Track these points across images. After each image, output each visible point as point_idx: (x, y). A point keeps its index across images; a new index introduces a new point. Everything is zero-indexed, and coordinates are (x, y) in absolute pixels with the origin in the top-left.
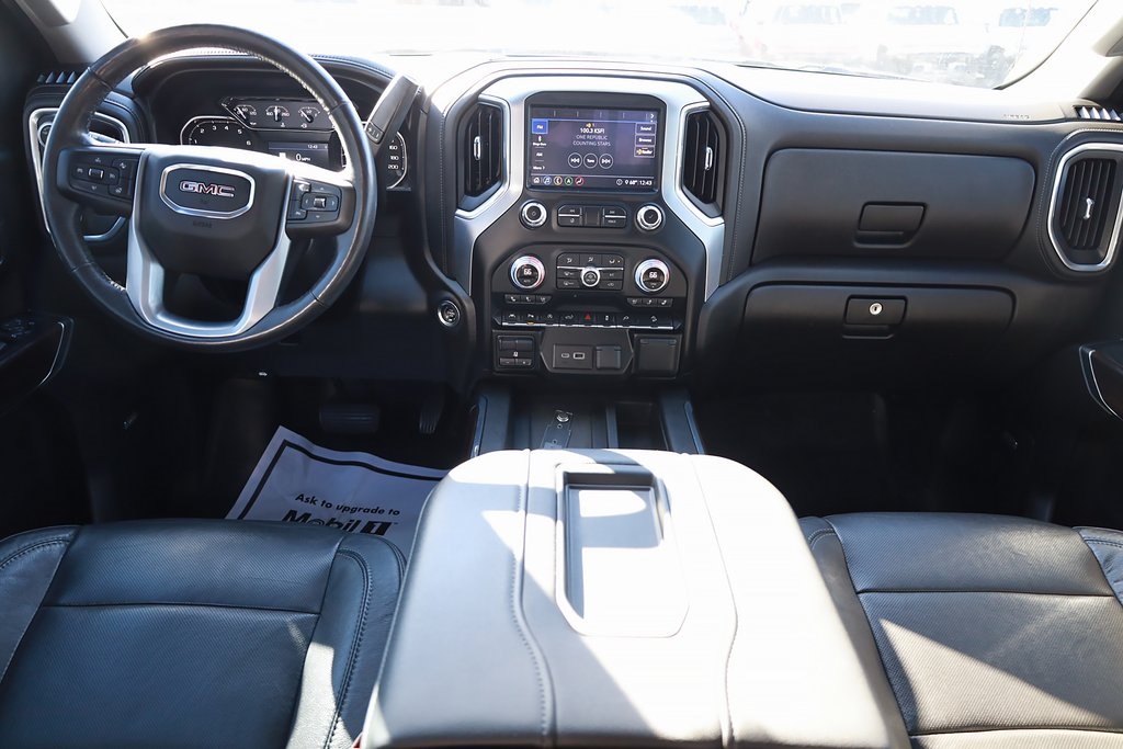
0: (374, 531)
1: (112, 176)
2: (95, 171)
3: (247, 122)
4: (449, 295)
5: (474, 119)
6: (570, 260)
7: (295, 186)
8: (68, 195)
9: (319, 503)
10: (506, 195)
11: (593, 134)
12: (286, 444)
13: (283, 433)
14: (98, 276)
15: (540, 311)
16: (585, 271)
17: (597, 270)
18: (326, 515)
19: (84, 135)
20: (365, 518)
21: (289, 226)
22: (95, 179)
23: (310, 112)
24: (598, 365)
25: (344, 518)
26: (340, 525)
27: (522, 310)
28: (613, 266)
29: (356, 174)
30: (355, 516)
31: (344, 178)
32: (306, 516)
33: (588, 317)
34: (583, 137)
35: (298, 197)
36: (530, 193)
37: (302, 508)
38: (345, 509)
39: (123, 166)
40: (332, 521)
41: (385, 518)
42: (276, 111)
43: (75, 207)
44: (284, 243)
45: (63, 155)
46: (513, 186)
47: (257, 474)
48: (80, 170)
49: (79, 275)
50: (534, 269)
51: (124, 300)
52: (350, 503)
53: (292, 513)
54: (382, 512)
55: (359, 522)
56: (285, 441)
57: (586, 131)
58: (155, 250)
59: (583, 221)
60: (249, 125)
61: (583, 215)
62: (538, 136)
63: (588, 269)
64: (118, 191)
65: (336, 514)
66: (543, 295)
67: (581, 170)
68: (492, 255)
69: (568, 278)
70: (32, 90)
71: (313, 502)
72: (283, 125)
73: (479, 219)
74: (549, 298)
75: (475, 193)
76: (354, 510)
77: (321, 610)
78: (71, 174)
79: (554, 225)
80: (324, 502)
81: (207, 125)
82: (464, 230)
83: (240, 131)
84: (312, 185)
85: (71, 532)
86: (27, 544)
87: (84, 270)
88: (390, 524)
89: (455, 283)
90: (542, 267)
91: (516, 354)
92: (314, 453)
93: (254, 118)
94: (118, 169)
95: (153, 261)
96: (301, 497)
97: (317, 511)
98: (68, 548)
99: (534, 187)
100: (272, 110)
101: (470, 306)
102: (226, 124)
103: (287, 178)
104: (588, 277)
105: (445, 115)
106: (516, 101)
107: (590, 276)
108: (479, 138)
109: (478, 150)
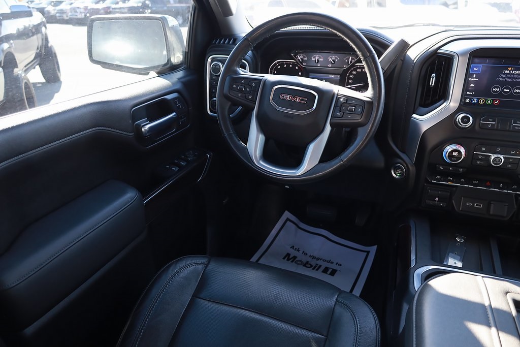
0: (328, 273)
1: (248, 89)
2: (241, 87)
3: (301, 63)
4: (400, 161)
5: (433, 64)
6: (484, 149)
7: (338, 99)
8: (227, 97)
9: (301, 252)
10: (447, 108)
11: (512, 74)
12: (288, 220)
13: (287, 214)
14: (235, 138)
15: (457, 177)
16: (493, 157)
17: (502, 157)
18: (305, 259)
19: (238, 69)
20: (325, 265)
21: (332, 121)
22: (240, 91)
23: (334, 58)
24: (491, 212)
25: (313, 262)
26: (311, 266)
27: (445, 175)
28: (513, 155)
29: (374, 94)
30: (320, 262)
31: (366, 95)
32: (295, 257)
33: (488, 183)
34: (504, 76)
35: (339, 105)
36: (463, 108)
37: (293, 253)
38: (314, 257)
39: (254, 85)
40: (307, 262)
41: (334, 267)
42: (317, 58)
43: (229, 103)
44: (328, 129)
45: (228, 78)
46: (452, 103)
47: (274, 232)
48: (234, 86)
49: (227, 137)
50: (459, 152)
51: (245, 152)
52: (316, 254)
53: (288, 255)
54: (332, 263)
55: (320, 266)
56: (288, 218)
57: (507, 72)
58: (262, 128)
59: (497, 126)
60: (303, 65)
61: (498, 123)
62: (474, 74)
63: (495, 156)
64: (250, 97)
65: (309, 259)
66: (461, 168)
67: (499, 95)
68: (432, 142)
69: (480, 160)
70: (210, 47)
71: (298, 251)
72: (319, 65)
73: (426, 121)
74: (466, 169)
75: (426, 106)
76: (318, 259)
77: (328, 334)
78: (231, 88)
79: (477, 127)
80: (303, 252)
81: (282, 64)
82: (416, 126)
83: (297, 68)
84: (348, 98)
85: (207, 260)
86: (189, 263)
87: (230, 135)
88: (337, 270)
89: (405, 155)
90: (464, 151)
91: (437, 199)
92: (300, 226)
93: (305, 61)
94: (251, 86)
95: (261, 133)
96: (293, 247)
97: (300, 256)
98: (206, 267)
99: (466, 104)
100: (315, 57)
101: (412, 169)
102: (291, 64)
103: (334, 94)
104: (495, 160)
105: (415, 61)
106: (463, 54)
107: (497, 160)
108: (434, 75)
109: (432, 82)
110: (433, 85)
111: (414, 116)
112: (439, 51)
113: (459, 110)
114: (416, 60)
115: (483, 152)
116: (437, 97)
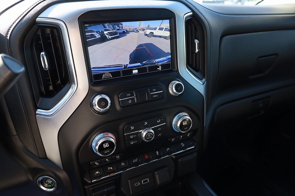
16: (144, 134)
17: (152, 130)
24: (159, 183)
36: (95, 88)
46: (81, 85)
50: (111, 143)
59: (137, 100)
61: (137, 96)
63: (146, 132)
66: (117, 154)
69: (132, 140)
79: (117, 107)
104: (147, 136)
105: (8, 38)
106: (69, 19)
107: (149, 135)
108: (43, 53)
109: (45, 62)
110: (47, 67)
111: (39, 111)
112: (38, 19)
113: (91, 94)
114: (9, 35)
115: (133, 130)
116: (59, 82)
